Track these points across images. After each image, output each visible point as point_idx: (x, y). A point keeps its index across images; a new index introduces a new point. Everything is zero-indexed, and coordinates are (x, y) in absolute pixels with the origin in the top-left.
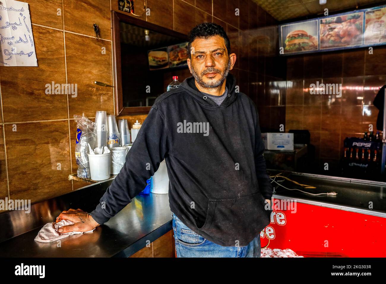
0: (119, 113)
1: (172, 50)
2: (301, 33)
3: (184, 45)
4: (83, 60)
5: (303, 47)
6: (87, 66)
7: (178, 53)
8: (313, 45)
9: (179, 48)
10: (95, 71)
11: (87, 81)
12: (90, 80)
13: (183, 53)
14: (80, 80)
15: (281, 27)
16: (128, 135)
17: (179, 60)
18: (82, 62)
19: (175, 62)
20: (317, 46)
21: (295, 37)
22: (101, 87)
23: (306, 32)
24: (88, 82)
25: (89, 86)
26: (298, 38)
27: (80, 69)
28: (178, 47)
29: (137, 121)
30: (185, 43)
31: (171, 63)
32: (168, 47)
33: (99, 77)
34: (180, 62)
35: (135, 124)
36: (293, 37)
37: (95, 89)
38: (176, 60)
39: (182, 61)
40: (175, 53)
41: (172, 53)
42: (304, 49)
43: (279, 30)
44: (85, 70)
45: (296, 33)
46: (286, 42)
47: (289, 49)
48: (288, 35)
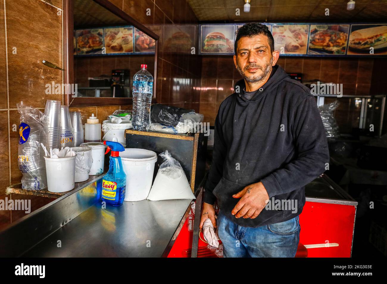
0: (69, 104)
1: (81, 35)
2: (220, 35)
3: (96, 31)
4: (28, 28)
5: (221, 49)
6: (33, 38)
7: (89, 39)
8: (229, 48)
9: (90, 34)
10: (42, 47)
11: (33, 58)
12: (37, 58)
13: (94, 39)
14: (24, 56)
15: (202, 26)
16: (82, 131)
17: (90, 47)
18: (28, 31)
19: (85, 50)
20: (232, 49)
21: (214, 39)
22: (49, 69)
23: (223, 35)
24: (34, 60)
25: (35, 65)
26: (216, 40)
27: (25, 41)
28: (89, 32)
29: (93, 115)
30: (97, 29)
31: (79, 50)
32: (77, 31)
33: (47, 55)
34: (90, 49)
35: (90, 117)
36: (212, 38)
37: (42, 70)
38: (86, 47)
39: (93, 49)
40: (85, 39)
41: (81, 38)
42: (222, 51)
43: (199, 29)
44: (31, 43)
45: (215, 34)
46: (205, 42)
47: (208, 49)
48: (208, 35)
